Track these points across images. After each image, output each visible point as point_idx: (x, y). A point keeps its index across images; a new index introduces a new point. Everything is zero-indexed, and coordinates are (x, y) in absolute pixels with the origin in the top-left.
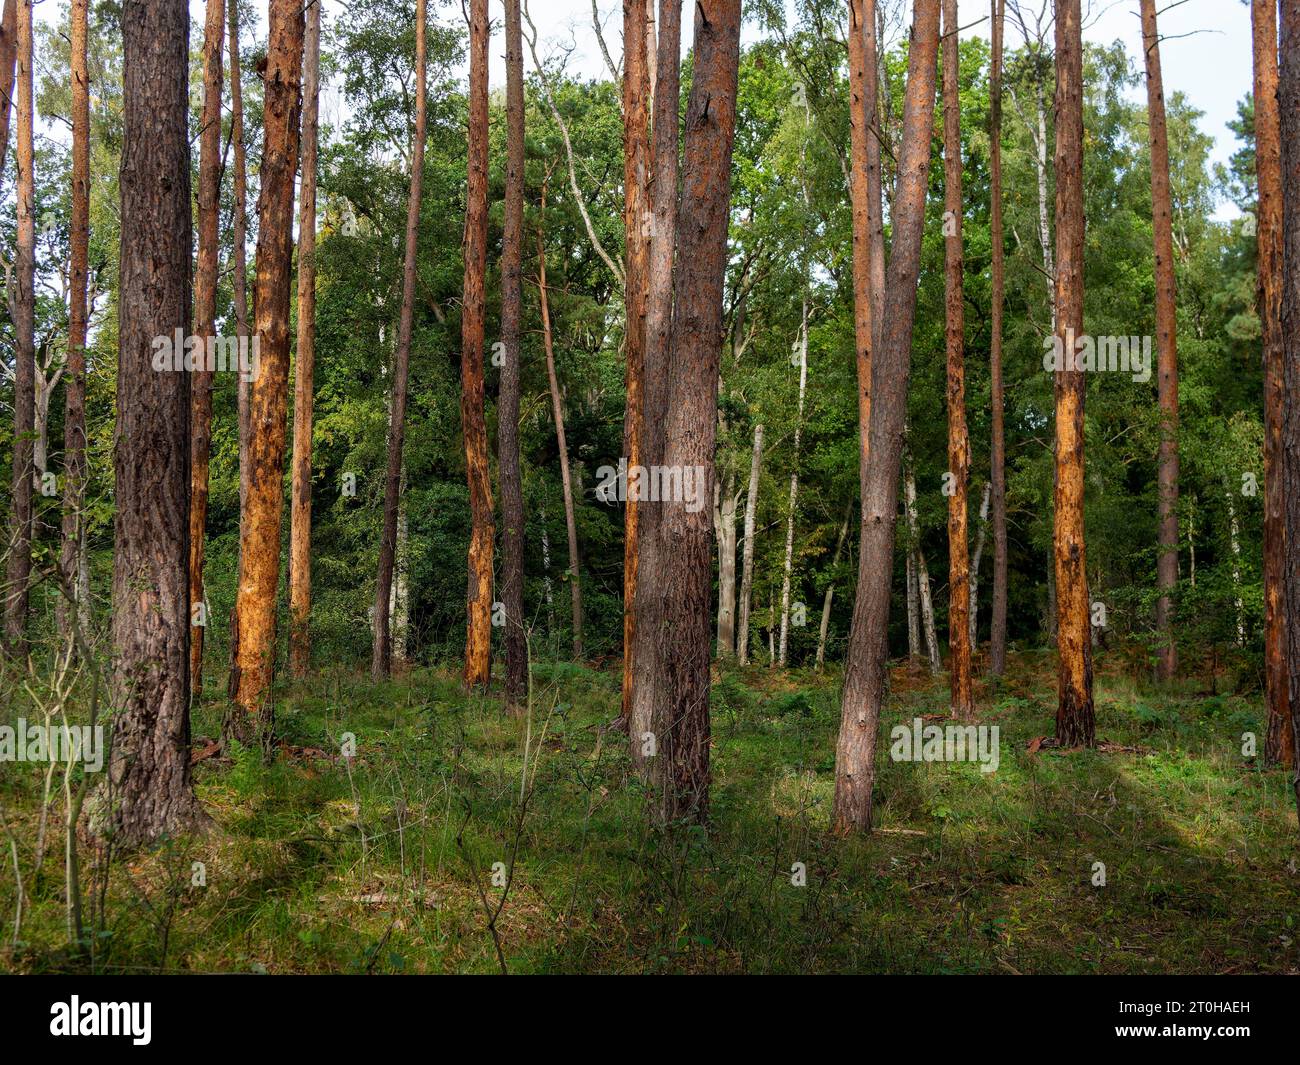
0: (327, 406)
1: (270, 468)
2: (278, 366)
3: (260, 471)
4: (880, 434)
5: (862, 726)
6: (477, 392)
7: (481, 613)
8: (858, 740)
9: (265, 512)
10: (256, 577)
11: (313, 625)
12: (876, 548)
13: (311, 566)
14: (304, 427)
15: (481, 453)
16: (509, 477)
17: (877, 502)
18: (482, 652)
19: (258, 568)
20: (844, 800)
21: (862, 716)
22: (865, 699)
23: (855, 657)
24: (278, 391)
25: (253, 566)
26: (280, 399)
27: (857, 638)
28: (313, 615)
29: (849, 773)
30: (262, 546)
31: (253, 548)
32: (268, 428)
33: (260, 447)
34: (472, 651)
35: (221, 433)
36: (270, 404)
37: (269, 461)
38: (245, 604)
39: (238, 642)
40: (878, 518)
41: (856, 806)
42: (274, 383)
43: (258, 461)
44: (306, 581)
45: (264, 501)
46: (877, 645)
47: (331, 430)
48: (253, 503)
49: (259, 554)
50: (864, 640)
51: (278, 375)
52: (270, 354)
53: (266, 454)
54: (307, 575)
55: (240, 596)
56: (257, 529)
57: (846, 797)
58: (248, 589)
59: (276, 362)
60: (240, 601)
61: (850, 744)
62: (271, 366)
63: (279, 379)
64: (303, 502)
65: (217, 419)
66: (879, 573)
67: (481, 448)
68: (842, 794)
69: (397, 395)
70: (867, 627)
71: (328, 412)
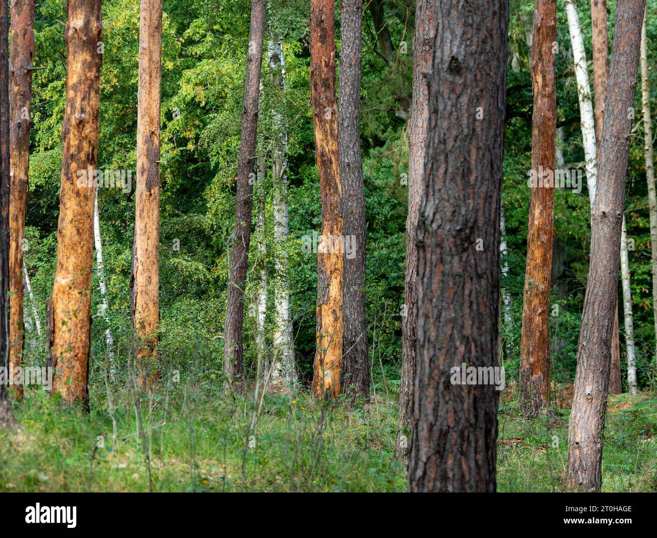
0: (198, 50)
1: (84, 162)
2: (90, 63)
3: (74, 165)
4: (607, 137)
5: (589, 398)
6: (327, 66)
7: (331, 318)
8: (585, 412)
9: (79, 205)
10: (71, 268)
11: (163, 343)
12: (602, 240)
13: (161, 269)
14: (150, 93)
15: (332, 135)
16: (348, 165)
17: (603, 199)
18: (332, 362)
19: (73, 259)
20: (573, 465)
21: (588, 390)
22: (591, 375)
23: (583, 337)
24: (90, 87)
25: (68, 258)
26: (93, 94)
27: (585, 321)
28: (163, 330)
29: (578, 440)
30: (76, 238)
31: (67, 240)
32: (81, 123)
33: (74, 142)
34: (322, 361)
35: (54, 88)
36: (83, 99)
37: (83, 156)
38: (60, 295)
39: (54, 332)
40: (604, 213)
41: (584, 471)
42: (87, 79)
43: (72, 155)
44: (154, 288)
45: (78, 194)
46: (603, 326)
47: (203, 84)
48: (67, 196)
49: (73, 246)
50: (591, 322)
51: (90, 71)
52: (83, 50)
53: (80, 148)
54: (155, 279)
55: (55, 287)
56: (71, 222)
57: (575, 462)
58: (62, 280)
59: (89, 58)
60: (55, 291)
61: (579, 415)
62: (84, 63)
63: (92, 75)
64: (149, 187)
65: (50, 65)
66: (605, 262)
67: (332, 129)
68: (572, 460)
69: (250, 60)
70: (593, 311)
71: (200, 59)
